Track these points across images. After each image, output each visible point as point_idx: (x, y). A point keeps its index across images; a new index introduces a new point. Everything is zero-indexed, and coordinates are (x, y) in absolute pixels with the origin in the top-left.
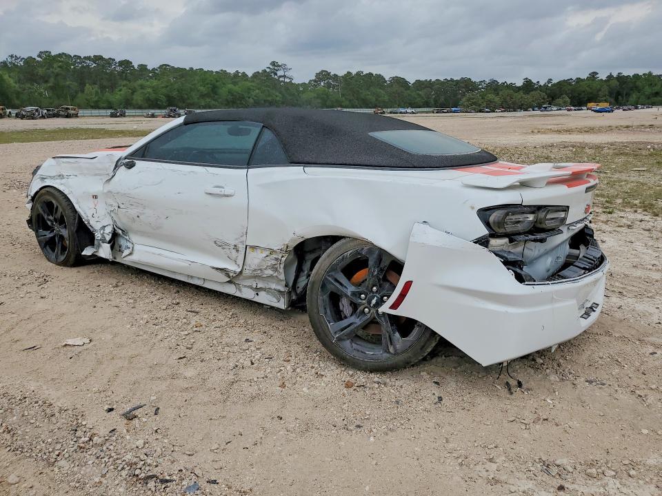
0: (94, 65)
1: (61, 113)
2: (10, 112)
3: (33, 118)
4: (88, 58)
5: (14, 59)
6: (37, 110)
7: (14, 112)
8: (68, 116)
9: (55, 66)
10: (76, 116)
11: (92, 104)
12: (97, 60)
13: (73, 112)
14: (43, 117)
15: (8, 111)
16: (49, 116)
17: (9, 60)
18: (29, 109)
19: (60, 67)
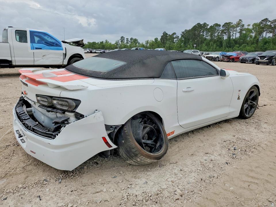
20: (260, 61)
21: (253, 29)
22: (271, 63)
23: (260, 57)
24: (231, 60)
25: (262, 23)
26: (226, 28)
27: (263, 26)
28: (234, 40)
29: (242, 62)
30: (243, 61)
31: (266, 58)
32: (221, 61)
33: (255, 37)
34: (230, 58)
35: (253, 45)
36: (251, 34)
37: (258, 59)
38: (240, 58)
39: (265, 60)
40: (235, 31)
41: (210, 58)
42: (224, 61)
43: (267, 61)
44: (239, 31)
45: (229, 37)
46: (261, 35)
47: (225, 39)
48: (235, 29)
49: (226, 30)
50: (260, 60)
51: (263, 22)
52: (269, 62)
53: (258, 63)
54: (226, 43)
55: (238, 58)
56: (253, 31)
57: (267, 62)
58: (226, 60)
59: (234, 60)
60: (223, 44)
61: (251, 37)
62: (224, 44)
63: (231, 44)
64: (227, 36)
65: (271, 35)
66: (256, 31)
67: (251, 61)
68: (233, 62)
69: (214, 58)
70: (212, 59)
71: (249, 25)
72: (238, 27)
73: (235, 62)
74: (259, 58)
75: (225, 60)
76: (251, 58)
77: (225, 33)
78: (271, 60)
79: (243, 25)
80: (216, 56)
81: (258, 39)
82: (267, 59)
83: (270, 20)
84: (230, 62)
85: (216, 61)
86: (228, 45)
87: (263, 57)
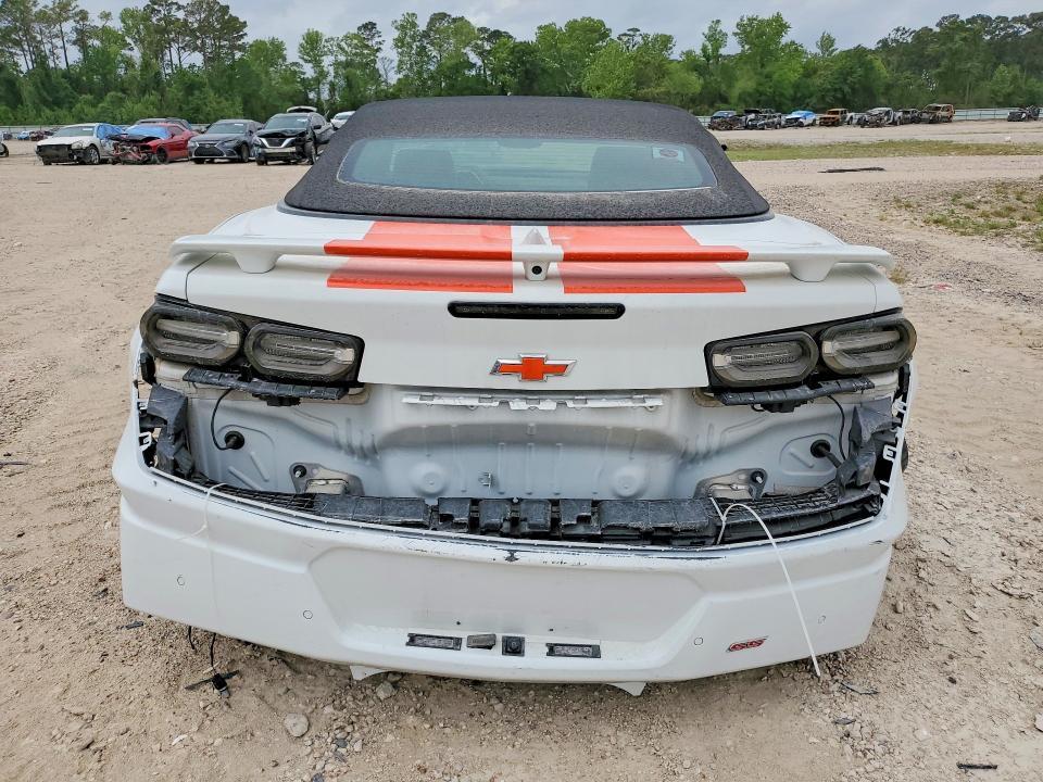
0: (1028, 30)
1: (925, 116)
2: (851, 118)
3: (878, 126)
4: (1021, 19)
5: (900, 33)
6: (887, 113)
7: (856, 116)
8: (933, 121)
9: (957, 38)
10: (948, 120)
11: (1001, 100)
12: (1034, 21)
13: (944, 113)
14: (894, 123)
15: (849, 115)
16: (904, 122)
17: (892, 36)
18: (876, 111)
19: (964, 39)
20: (272, 151)
21: (128, 30)
22: (305, 157)
23: (266, 136)
24: (153, 153)
25: (154, 10)
26: (15, 20)
27: (162, 22)
28: (66, 75)
29: (199, 161)
30: (205, 156)
31: (288, 141)
32: (114, 163)
33: (146, 65)
34: (149, 147)
35: (147, 96)
36: (126, 52)
37: (263, 146)
38: (190, 144)
39: (286, 147)
40: (57, 36)
41: (60, 153)
42: (126, 162)
43: (293, 149)
44: (74, 36)
45: (41, 60)
46: (162, 59)
47: (24, 69)
48: (56, 30)
49: (16, 30)
50: (270, 150)
51: (156, 7)
52: (299, 153)
53: (264, 160)
54: (35, 84)
55: (182, 146)
56: (129, 40)
57: (293, 153)
58: (133, 156)
59: (166, 156)
60: (25, 94)
61: (129, 63)
62: (27, 91)
63: (58, 92)
64: (28, 57)
65: (197, 59)
66: (142, 42)
67: (231, 153)
68: (163, 161)
69: (78, 150)
70: (71, 156)
71: (106, 16)
72: (66, 20)
73: (171, 162)
74: (264, 140)
75: (130, 157)
76: (233, 144)
77: (18, 43)
78: (303, 146)
79: (83, 15)
80: (85, 141)
81: (158, 73)
82: (292, 144)
83: (180, 3)
84: (154, 163)
85: (92, 163)
86: (45, 94)
87: (275, 138)
